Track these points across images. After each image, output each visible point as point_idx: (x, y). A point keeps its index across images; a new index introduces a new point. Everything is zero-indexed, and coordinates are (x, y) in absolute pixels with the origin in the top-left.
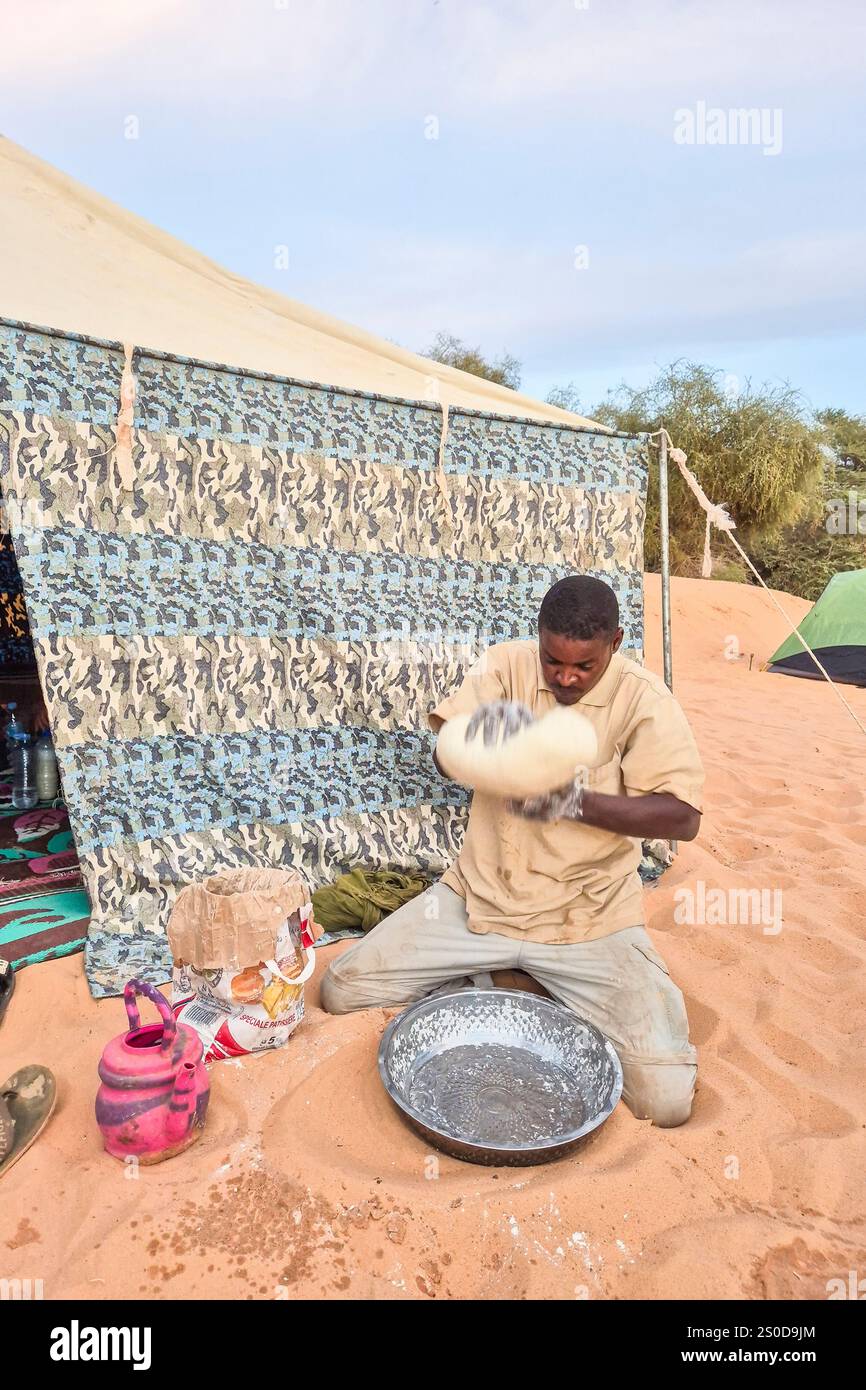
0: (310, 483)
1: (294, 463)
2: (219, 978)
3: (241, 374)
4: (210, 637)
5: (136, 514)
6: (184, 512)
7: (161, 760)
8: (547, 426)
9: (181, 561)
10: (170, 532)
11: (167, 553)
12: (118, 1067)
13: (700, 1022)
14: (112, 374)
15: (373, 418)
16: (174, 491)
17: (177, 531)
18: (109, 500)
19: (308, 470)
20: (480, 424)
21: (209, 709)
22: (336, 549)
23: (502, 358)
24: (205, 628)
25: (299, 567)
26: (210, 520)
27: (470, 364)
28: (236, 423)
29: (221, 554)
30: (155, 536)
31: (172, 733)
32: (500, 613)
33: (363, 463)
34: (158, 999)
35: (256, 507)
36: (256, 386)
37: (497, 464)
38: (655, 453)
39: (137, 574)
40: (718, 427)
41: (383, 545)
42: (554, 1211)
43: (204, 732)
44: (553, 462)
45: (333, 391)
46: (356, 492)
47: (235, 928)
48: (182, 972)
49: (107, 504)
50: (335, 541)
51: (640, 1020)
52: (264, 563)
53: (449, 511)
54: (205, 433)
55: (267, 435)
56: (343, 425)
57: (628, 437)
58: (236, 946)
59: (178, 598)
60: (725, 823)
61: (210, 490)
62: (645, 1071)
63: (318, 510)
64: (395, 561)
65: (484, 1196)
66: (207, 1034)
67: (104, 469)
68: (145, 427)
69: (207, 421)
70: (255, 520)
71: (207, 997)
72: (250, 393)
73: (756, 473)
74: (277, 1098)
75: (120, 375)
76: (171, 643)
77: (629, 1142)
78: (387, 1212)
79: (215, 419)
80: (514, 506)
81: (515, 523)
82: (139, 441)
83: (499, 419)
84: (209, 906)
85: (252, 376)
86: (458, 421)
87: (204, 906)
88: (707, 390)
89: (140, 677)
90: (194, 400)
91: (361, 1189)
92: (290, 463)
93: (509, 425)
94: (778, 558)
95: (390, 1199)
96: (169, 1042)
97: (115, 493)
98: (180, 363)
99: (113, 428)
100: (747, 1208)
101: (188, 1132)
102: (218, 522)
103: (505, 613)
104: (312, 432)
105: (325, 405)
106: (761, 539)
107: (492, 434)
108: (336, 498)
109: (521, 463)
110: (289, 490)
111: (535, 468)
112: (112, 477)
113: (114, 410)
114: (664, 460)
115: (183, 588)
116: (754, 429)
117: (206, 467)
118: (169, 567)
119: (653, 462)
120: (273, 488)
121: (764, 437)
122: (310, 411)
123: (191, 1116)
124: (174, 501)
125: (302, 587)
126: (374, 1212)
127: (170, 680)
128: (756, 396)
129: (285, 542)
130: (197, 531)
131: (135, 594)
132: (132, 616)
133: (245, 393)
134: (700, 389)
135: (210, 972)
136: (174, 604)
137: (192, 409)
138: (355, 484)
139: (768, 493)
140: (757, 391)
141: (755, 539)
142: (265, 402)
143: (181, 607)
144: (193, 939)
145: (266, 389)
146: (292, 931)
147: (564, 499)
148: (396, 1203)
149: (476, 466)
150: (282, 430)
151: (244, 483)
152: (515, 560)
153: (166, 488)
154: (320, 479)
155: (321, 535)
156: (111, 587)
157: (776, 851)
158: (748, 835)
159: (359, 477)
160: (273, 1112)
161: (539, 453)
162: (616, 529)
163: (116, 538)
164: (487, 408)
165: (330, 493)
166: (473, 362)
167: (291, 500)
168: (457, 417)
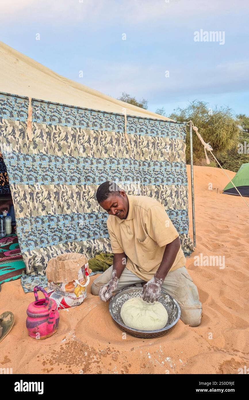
0: (86, 137)
1: (81, 132)
2: (61, 285)
3: (64, 106)
4: (58, 185)
5: (34, 148)
6: (49, 147)
7: (44, 223)
8: (156, 120)
9: (48, 162)
10: (45, 153)
11: (44, 159)
12: (32, 311)
13: (203, 296)
14: (25, 106)
15: (104, 118)
16: (46, 141)
17: (47, 153)
18: (26, 144)
19: (85, 134)
20: (136, 120)
21: (59, 207)
22: (95, 157)
23: (142, 100)
24: (56, 182)
25: (84, 163)
26: (56, 149)
27: (132, 102)
28: (63, 120)
29: (60, 160)
30: (40, 154)
31: (47, 215)
32: (145, 176)
33: (102, 131)
34: (44, 291)
35: (70, 145)
36: (69, 109)
37: (142, 131)
38: (189, 128)
39: (35, 166)
40: (207, 120)
41: (109, 156)
42: (161, 351)
43: (57, 214)
44: (159, 131)
45: (91, 110)
46: (100, 140)
47: (66, 271)
48: (50, 284)
49: (25, 145)
50: (95, 155)
51: (184, 296)
52: (73, 162)
53: (129, 145)
54: (54, 124)
55: (73, 124)
56: (95, 120)
57: (180, 123)
58: (66, 276)
59: (48, 173)
60: (210, 238)
61: (56, 141)
62: (186, 311)
63: (89, 146)
64: (113, 160)
65: (140, 347)
66: (58, 302)
67: (24, 134)
68: (36, 122)
69: (54, 120)
70: (70, 149)
71: (58, 291)
72: (67, 111)
73: (219, 134)
74: (79, 320)
75: (28, 107)
76: (46, 187)
77: (183, 331)
78: (112, 352)
79: (57, 119)
80: (148, 144)
81: (149, 149)
82: (34, 126)
83: (142, 118)
84: (58, 264)
85: (67, 106)
86: (129, 119)
87: (56, 264)
88: (204, 109)
89: (37, 198)
90: (50, 114)
91: (105, 346)
92: (80, 132)
93: (145, 120)
94: (225, 159)
95: (113, 348)
96: (47, 304)
97: (28, 142)
98: (46, 103)
99: (26, 122)
100: (217, 350)
101: (53, 330)
102: (59, 150)
103: (147, 176)
104: (86, 123)
105: (90, 115)
106: (220, 154)
107: (140, 122)
108: (94, 142)
109: (149, 131)
110: (80, 140)
111: (153, 133)
112: (27, 137)
113: (26, 117)
114: (191, 130)
115: (49, 170)
116: (218, 121)
117: (55, 134)
118: (45, 164)
119: (188, 131)
120: (75, 140)
121: (221, 123)
122: (85, 116)
123: (54, 325)
124: (46, 144)
125: (85, 169)
126: (108, 352)
127: (46, 198)
128: (219, 111)
129: (79, 155)
130: (53, 153)
131: (35, 172)
132: (34, 179)
133: (65, 111)
134: (202, 109)
135: (59, 283)
136: (47, 175)
137: (50, 116)
138: (100, 138)
139: (222, 140)
140: (219, 109)
141: (218, 154)
142: (71, 114)
143: (49, 176)
144: (53, 274)
145: (71, 110)
146: (82, 271)
147: (163, 141)
148: (115, 349)
149: (136, 132)
150: (77, 122)
151: (66, 138)
152: (149, 160)
153: (43, 140)
154: (89, 137)
155: (90, 153)
156: (27, 170)
157: (225, 247)
158: (217, 242)
159: (101, 135)
160: (78, 324)
161: (154, 128)
162: (180, 150)
163: (28, 155)
164: (138, 115)
165: (92, 141)
166: (133, 102)
167: (81, 143)
168: (129, 118)
